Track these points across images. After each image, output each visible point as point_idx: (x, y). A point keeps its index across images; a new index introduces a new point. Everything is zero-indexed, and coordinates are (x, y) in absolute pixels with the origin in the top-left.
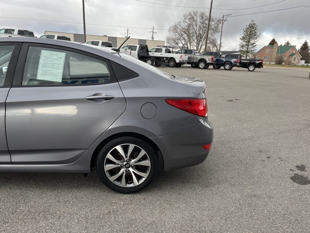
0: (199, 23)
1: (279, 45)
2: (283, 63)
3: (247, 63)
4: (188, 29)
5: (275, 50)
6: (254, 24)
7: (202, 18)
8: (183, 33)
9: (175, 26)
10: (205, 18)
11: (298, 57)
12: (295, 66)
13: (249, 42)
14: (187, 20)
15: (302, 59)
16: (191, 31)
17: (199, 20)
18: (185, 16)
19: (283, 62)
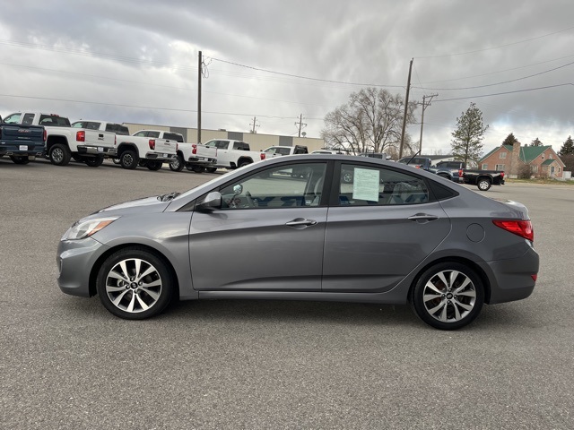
0: (377, 108)
1: (522, 145)
2: (533, 177)
3: (476, 176)
4: (359, 119)
5: (516, 154)
6: (476, 110)
7: (384, 98)
8: (351, 124)
9: (337, 113)
10: (388, 100)
11: (558, 165)
12: (555, 181)
13: (468, 139)
14: (357, 103)
15: (565, 169)
16: (364, 122)
17: (377, 102)
18: (354, 97)
19: (532, 174)
